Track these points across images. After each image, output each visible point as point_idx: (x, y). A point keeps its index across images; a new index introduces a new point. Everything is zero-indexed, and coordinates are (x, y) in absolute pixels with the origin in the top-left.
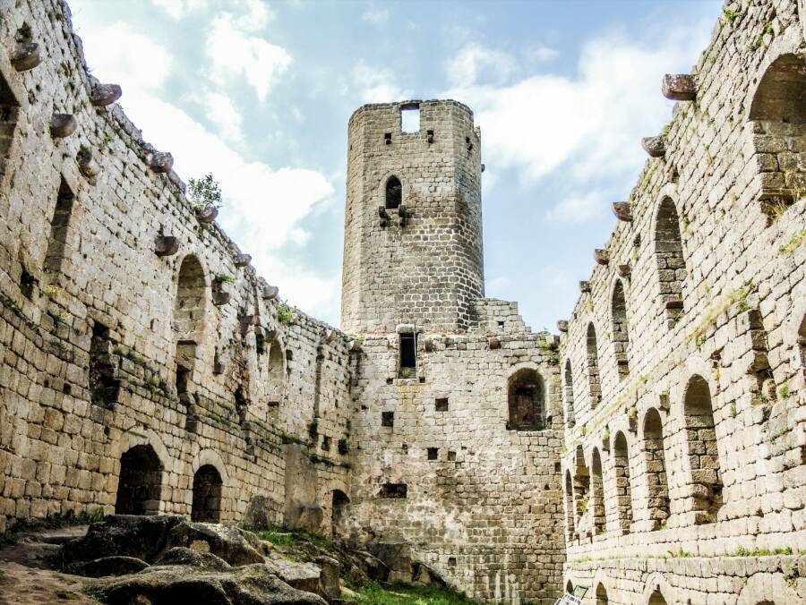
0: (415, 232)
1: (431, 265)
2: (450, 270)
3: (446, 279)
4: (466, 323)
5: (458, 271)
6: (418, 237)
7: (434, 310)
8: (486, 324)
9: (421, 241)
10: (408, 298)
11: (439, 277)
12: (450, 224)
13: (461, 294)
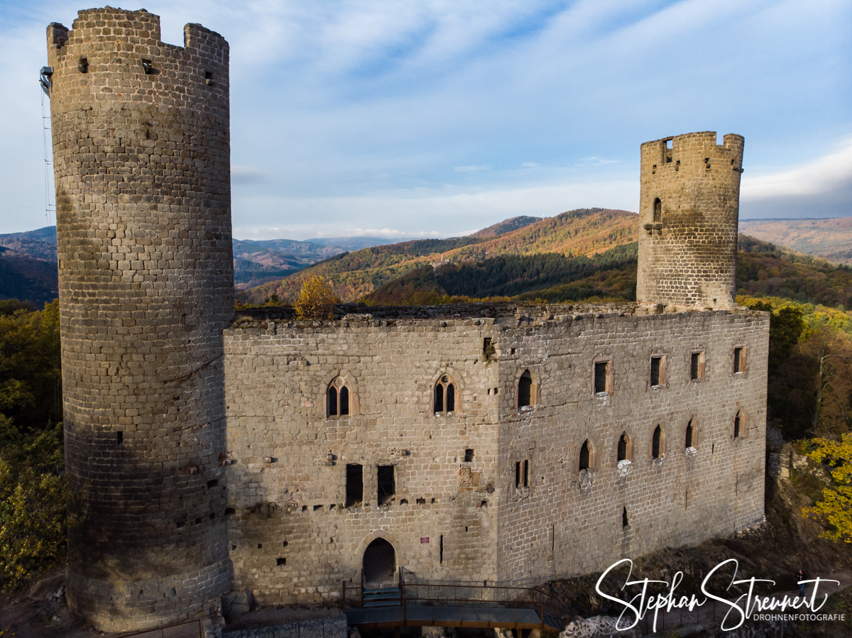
0: (667, 239)
1: (674, 261)
2: (685, 265)
3: (681, 271)
4: (695, 299)
5: (689, 266)
6: (668, 242)
7: (675, 291)
8: (706, 300)
9: (670, 245)
10: (662, 283)
11: (679, 270)
12: (686, 232)
13: (691, 281)
